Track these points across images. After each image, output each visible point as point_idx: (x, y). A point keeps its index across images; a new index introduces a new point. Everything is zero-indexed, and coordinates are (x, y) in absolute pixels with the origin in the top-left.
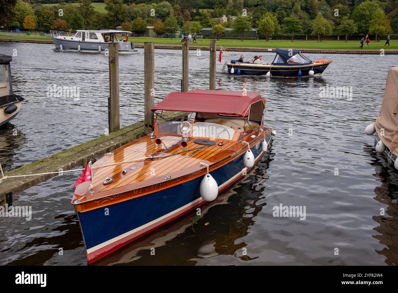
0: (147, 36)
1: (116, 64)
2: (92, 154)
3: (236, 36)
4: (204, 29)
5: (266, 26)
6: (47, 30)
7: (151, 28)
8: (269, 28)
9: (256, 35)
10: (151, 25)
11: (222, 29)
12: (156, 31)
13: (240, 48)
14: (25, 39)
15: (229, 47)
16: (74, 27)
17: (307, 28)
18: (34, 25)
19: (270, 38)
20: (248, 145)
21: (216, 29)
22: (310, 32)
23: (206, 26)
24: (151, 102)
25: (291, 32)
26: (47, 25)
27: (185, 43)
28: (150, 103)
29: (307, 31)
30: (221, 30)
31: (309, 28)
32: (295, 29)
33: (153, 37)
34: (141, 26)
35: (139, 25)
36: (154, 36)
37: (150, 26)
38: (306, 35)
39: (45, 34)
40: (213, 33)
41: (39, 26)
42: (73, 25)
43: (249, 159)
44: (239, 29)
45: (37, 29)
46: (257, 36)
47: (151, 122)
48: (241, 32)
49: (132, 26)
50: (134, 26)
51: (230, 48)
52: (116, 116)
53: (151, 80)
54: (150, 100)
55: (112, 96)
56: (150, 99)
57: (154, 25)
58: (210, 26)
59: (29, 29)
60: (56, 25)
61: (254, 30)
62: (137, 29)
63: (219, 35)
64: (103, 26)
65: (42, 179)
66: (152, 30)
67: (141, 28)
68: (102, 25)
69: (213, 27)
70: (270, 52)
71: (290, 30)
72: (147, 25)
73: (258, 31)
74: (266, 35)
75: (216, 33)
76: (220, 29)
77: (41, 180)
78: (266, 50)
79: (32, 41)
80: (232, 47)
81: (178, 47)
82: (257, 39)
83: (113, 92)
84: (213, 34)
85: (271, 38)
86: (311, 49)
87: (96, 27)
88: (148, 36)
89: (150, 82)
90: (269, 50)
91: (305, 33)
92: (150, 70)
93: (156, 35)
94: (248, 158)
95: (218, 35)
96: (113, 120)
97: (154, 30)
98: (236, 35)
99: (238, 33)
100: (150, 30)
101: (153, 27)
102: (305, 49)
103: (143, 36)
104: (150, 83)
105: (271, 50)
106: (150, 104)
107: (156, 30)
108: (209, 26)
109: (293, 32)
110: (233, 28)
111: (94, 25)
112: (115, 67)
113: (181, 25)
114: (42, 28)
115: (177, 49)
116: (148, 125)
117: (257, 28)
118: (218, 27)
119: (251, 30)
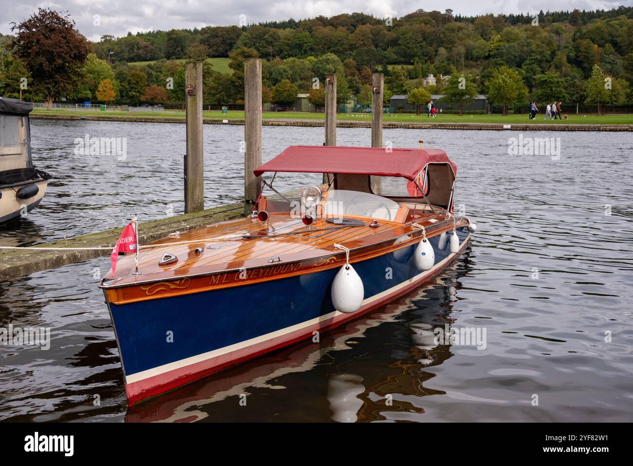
0: (297, 111)
1: (198, 97)
2: (143, 237)
3: (451, 109)
4: (395, 97)
5: (504, 89)
6: (134, 102)
7: (305, 96)
8: (507, 93)
9: (486, 106)
10: (306, 92)
11: (425, 96)
12: (313, 102)
13: (454, 123)
14: (96, 116)
15: (436, 123)
16: (177, 96)
17: (578, 93)
18: (113, 94)
19: (511, 111)
20: (422, 230)
21: (414, 95)
22: (582, 98)
23: (398, 92)
24: (255, 161)
25: (547, 99)
26: (134, 96)
27: (329, 80)
28: (254, 163)
29: (577, 98)
30: (423, 98)
31: (582, 93)
32: (556, 94)
33: (308, 111)
34: (288, 93)
35: (286, 92)
36: (310, 110)
37: (304, 93)
38: (575, 104)
39: (130, 108)
40: (410, 102)
41: (122, 96)
42: (176, 94)
43: (425, 254)
44: (454, 95)
45: (119, 102)
46: (487, 108)
47: (255, 196)
48: (457, 101)
49: (273, 94)
50: (276, 93)
51: (436, 125)
52: (198, 186)
53: (256, 123)
54: (254, 158)
55: (190, 153)
56: (254, 155)
57: (309, 92)
58: (405, 92)
59: (105, 101)
60: (149, 95)
61: (482, 97)
62: (282, 99)
63: (420, 106)
64: (225, 94)
65: (46, 265)
66: (307, 101)
67: (288, 97)
68: (223, 93)
69: (410, 92)
70: (508, 129)
71: (545, 96)
72: (298, 91)
73: (488, 99)
74: (502, 105)
75: (414, 103)
76: (423, 96)
77: (44, 266)
78: (499, 126)
79: (107, 118)
80: (440, 122)
81: (347, 124)
82: (487, 113)
83: (192, 145)
84: (410, 104)
85: (513, 111)
86: (582, 125)
87: (214, 96)
88: (299, 109)
89: (253, 127)
90: (505, 126)
91: (575, 102)
92: (254, 107)
93: (313, 108)
94: (422, 254)
95: (418, 107)
96: (192, 193)
97: (310, 99)
98: (450, 106)
99: (452, 102)
100: (303, 100)
101: (308, 95)
102: (571, 125)
103: (291, 110)
104: (255, 129)
105: (509, 126)
106: (253, 165)
107: (312, 100)
108: (403, 92)
109: (551, 98)
110: (444, 94)
111: (210, 93)
112: (196, 103)
113: (357, 92)
114: (126, 100)
115: (345, 127)
116: (251, 202)
117: (487, 93)
118: (419, 92)
119: (476, 97)
